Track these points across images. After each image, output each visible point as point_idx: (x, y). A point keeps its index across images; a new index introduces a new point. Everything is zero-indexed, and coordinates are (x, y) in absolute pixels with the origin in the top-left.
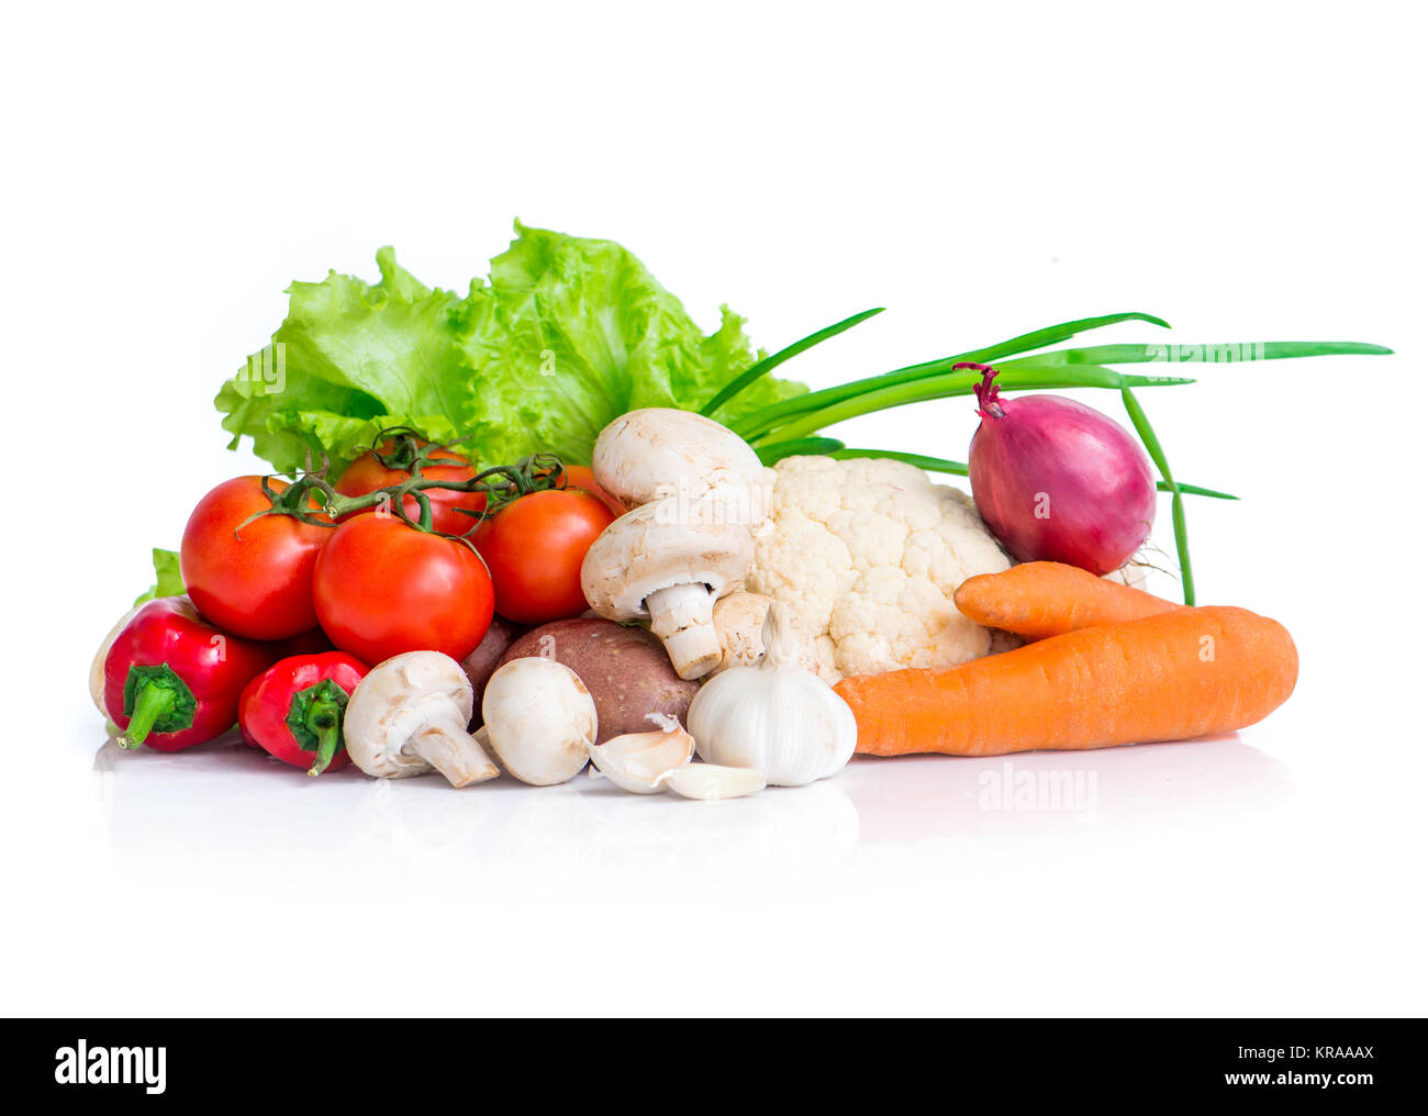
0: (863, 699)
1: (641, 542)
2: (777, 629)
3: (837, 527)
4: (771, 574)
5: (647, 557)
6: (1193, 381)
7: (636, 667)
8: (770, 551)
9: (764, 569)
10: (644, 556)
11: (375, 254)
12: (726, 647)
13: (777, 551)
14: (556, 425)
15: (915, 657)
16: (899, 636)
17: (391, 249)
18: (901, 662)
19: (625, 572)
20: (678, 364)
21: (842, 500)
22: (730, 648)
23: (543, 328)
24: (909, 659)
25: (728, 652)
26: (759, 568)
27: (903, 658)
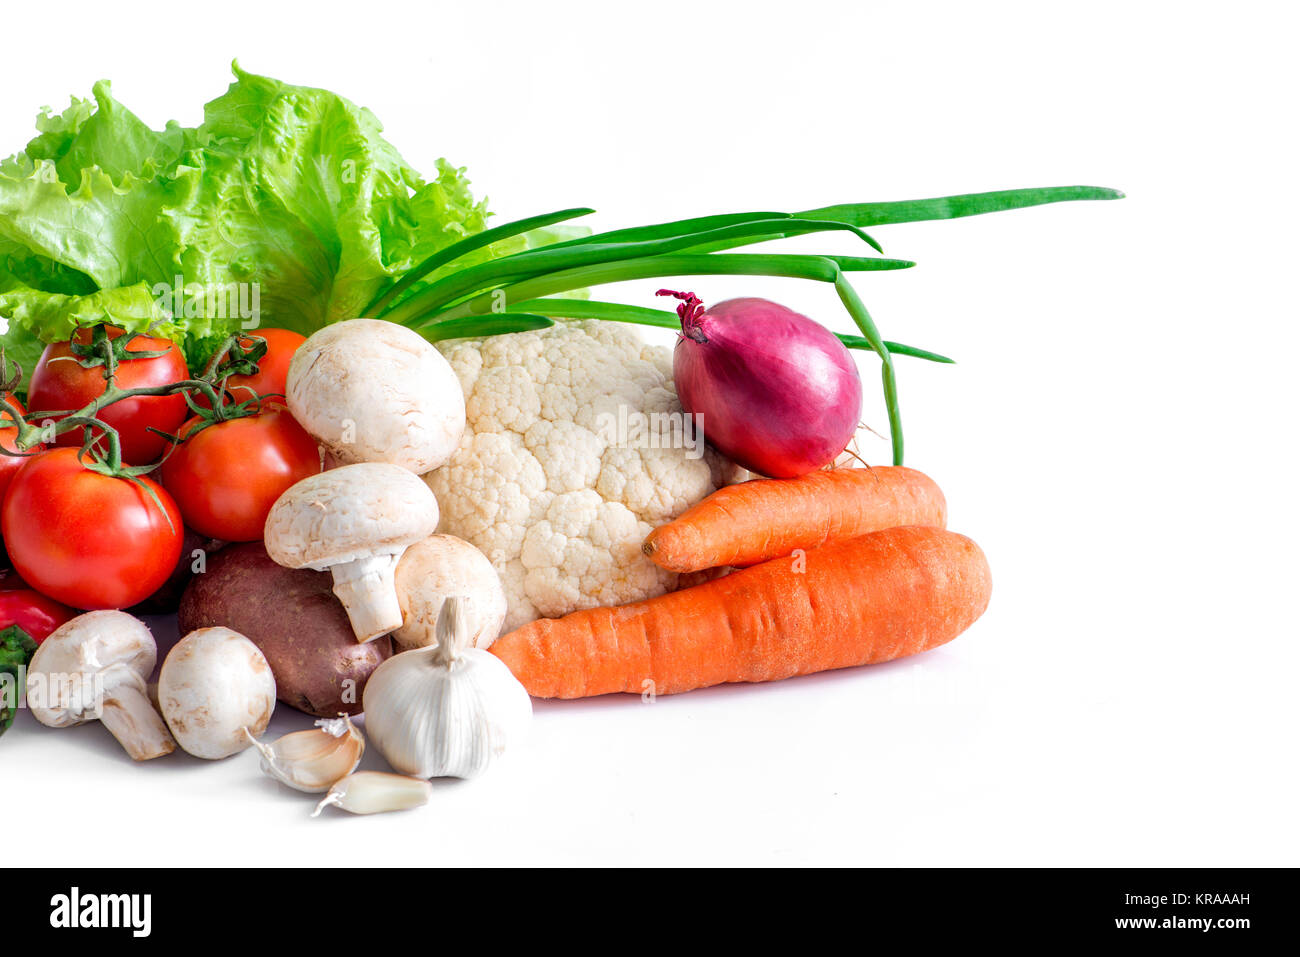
0: (544, 654)
1: (318, 529)
2: (451, 627)
3: (532, 442)
4: (463, 500)
5: (323, 543)
6: (909, 265)
7: (316, 630)
8: (464, 475)
9: (457, 494)
10: (320, 542)
11: (93, 85)
12: (407, 609)
13: (470, 474)
14: (268, 275)
15: (604, 589)
16: (587, 572)
17: (108, 83)
18: (590, 595)
19: (304, 553)
20: (391, 219)
21: (542, 407)
22: (412, 612)
23: (253, 191)
24: (599, 592)
25: (409, 616)
26: (451, 491)
27: (591, 592)
